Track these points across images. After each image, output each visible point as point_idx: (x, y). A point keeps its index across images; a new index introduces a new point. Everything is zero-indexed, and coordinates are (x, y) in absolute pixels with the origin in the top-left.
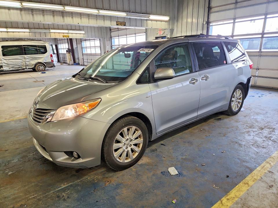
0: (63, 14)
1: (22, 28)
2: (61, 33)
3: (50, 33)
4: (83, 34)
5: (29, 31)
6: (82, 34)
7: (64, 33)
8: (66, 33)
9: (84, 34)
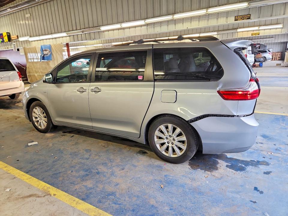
0: (175, 22)
1: (212, 32)
2: (250, 31)
3: (238, 32)
4: (280, 28)
5: (216, 34)
6: (278, 28)
7: (253, 31)
8: (257, 30)
9: (282, 28)
